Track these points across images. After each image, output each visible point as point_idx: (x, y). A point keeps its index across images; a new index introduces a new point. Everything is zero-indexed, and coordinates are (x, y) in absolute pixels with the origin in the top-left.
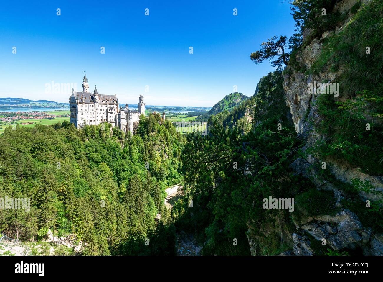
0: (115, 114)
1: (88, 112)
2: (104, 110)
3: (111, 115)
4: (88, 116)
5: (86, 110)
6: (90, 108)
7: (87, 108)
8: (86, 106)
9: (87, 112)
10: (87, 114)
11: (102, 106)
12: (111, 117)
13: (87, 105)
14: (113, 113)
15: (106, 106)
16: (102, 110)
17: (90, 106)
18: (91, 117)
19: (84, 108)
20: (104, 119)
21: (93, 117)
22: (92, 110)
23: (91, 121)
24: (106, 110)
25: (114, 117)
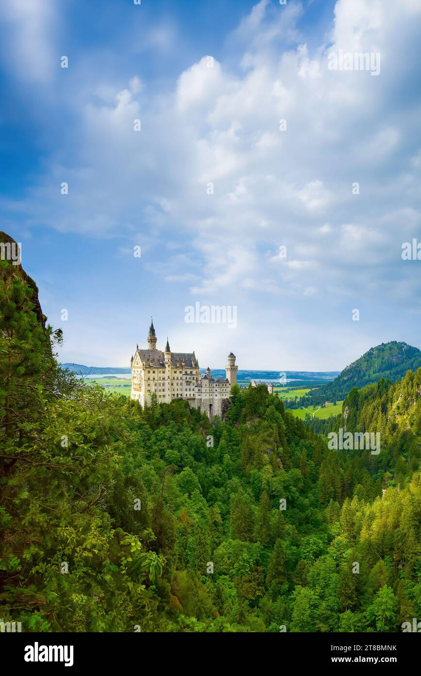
0: (194, 384)
1: (157, 382)
2: (177, 378)
3: (188, 387)
4: (156, 387)
5: (154, 379)
6: (160, 375)
7: (155, 375)
8: (154, 372)
9: (155, 382)
10: (156, 385)
11: (175, 372)
12: (188, 390)
13: (156, 370)
14: (192, 384)
15: (181, 372)
16: (176, 378)
17: (160, 372)
18: (160, 391)
19: (152, 375)
20: (178, 392)
21: (164, 390)
22: (162, 379)
23: (160, 396)
24: (181, 378)
25: (192, 390)
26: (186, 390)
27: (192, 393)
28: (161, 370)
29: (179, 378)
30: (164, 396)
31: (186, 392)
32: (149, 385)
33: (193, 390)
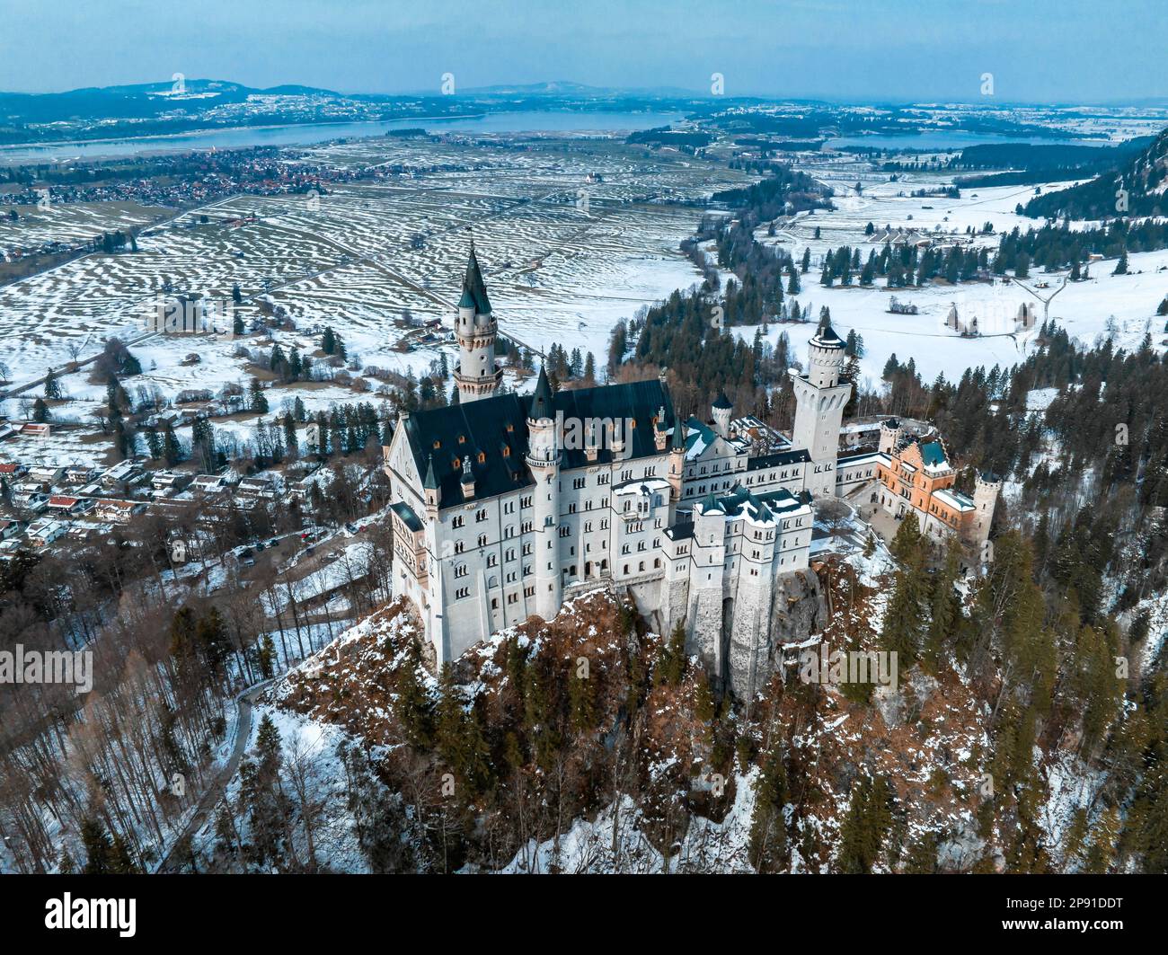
0: (659, 524)
1: (495, 550)
2: (588, 506)
3: (635, 538)
4: (494, 571)
5: (481, 541)
6: (507, 519)
7: (487, 526)
8: (481, 516)
9: (488, 551)
10: (490, 562)
12: (633, 549)
13: (491, 507)
14: (648, 522)
15: (601, 481)
16: (581, 507)
17: (509, 509)
18: (511, 578)
19: (470, 532)
20: (589, 557)
21: (526, 572)
22: (517, 532)
23: (513, 599)
24: (605, 504)
25: (648, 545)
26: (625, 550)
27: (649, 556)
28: (514, 499)
29: (597, 504)
30: (529, 592)
31: (626, 559)
32: (460, 572)
33: (656, 544)
